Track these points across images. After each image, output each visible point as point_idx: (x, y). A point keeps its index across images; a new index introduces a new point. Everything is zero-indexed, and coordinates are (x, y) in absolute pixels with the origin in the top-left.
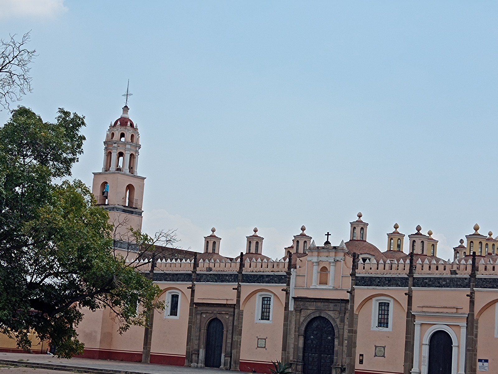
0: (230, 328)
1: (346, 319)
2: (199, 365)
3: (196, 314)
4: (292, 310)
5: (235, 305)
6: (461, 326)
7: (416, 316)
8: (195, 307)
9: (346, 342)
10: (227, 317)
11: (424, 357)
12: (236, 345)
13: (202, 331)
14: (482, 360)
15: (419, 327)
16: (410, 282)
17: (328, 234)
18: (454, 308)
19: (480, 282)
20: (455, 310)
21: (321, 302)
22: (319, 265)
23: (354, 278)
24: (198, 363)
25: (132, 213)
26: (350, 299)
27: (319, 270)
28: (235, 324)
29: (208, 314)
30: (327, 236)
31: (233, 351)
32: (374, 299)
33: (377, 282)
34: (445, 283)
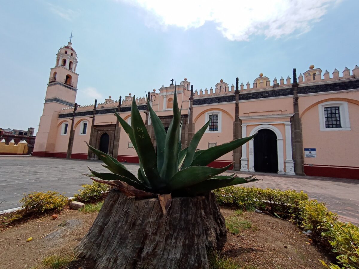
0: (113, 138)
1: (186, 127)
2: (95, 159)
3: (95, 132)
4: (150, 124)
5: (116, 125)
6: (286, 124)
7: (242, 120)
8: (95, 128)
9: (187, 141)
10: (111, 132)
11: (251, 149)
12: (116, 147)
13: (98, 140)
14: (309, 149)
15: (246, 128)
16: (237, 98)
17: (173, 80)
18: (279, 111)
19: (302, 90)
20: (280, 113)
21: (169, 118)
22: (167, 97)
23: (192, 101)
24: (94, 158)
25: (70, 88)
26: (189, 115)
27: (167, 100)
28: (115, 135)
29: (101, 131)
30: (172, 81)
31: (114, 150)
32: (206, 113)
33: (209, 101)
34: (268, 94)
